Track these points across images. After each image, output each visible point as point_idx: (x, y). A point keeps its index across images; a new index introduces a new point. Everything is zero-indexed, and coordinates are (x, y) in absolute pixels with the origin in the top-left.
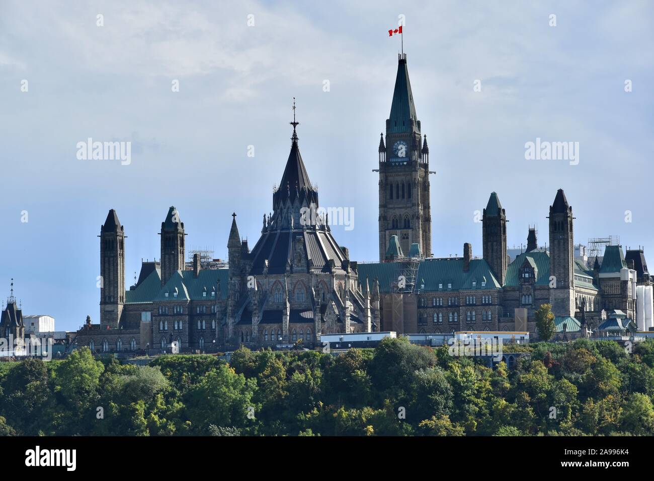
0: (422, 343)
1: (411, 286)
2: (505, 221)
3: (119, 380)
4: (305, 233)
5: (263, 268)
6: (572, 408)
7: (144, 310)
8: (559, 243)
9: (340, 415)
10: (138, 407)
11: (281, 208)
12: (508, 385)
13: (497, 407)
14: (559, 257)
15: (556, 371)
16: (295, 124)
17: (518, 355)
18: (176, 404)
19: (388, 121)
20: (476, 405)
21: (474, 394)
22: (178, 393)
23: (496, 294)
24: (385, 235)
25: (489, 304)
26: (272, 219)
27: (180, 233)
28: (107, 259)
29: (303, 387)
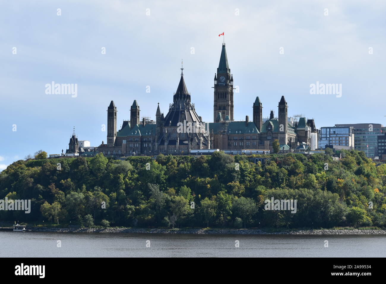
0: (229, 154)
1: (225, 132)
2: (261, 107)
3: (114, 166)
4: (185, 111)
5: (169, 124)
6: (285, 179)
7: (124, 139)
8: (282, 116)
9: (197, 180)
10: (121, 176)
11: (177, 101)
12: (261, 170)
13: (257, 178)
14: (282, 121)
15: (280, 165)
16: (182, 69)
17: (265, 159)
18: (135, 175)
19: (218, 69)
20: (249, 177)
21: (248, 173)
22: (136, 171)
23: (258, 135)
24: (216, 112)
25: (255, 139)
26: (173, 105)
27: (138, 110)
28: (110, 119)
29: (184, 170)
